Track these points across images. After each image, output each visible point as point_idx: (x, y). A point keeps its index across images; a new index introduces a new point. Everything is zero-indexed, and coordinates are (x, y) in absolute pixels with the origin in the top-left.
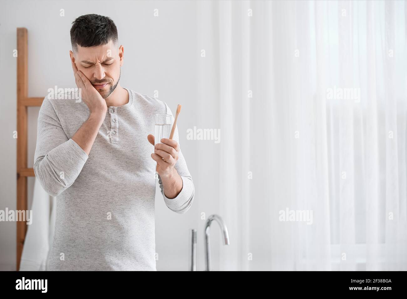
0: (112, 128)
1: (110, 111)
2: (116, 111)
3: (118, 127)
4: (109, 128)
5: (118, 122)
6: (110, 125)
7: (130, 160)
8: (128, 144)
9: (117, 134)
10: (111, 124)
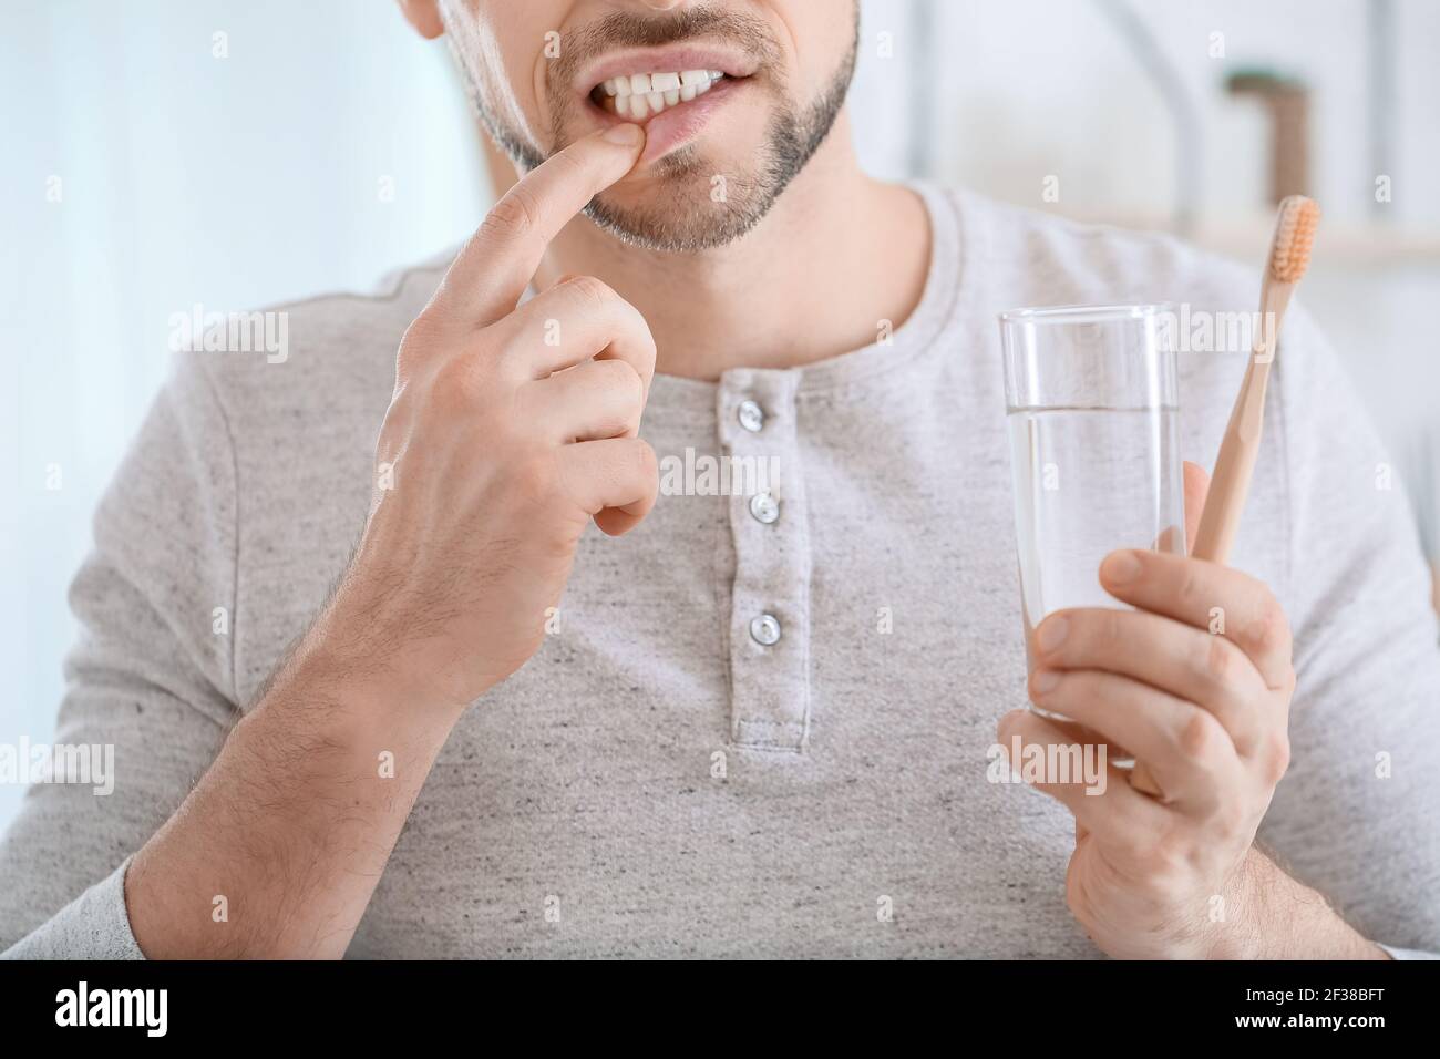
0: (752, 586)
1: (722, 411)
2: (785, 411)
3: (805, 574)
4: (722, 589)
5: (811, 516)
6: (723, 550)
7: (932, 898)
8: (903, 730)
9: (802, 638)
10: (732, 547)
